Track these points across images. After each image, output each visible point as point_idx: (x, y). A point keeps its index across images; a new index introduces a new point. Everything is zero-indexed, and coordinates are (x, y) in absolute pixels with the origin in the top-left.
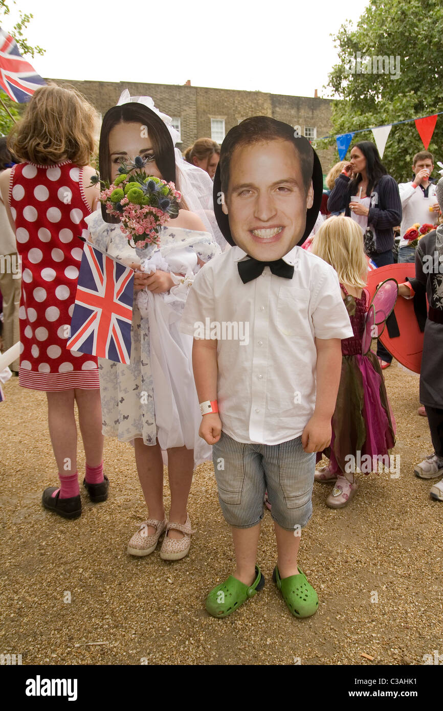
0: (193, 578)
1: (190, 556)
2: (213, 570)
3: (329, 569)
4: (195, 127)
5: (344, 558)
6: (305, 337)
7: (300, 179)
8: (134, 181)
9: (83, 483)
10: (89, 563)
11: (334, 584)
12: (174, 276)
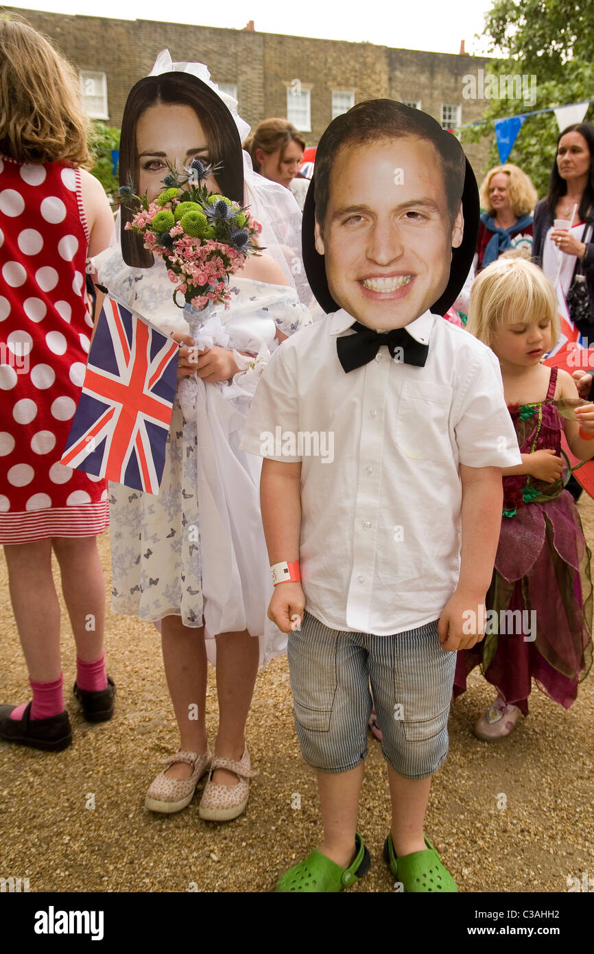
0: (252, 852)
1: (248, 814)
2: (285, 839)
3: (475, 842)
4: (260, 101)
5: (501, 824)
6: (441, 463)
7: (442, 201)
8: (190, 201)
9: (72, 690)
10: (80, 826)
11: (485, 868)
12: (239, 355)
